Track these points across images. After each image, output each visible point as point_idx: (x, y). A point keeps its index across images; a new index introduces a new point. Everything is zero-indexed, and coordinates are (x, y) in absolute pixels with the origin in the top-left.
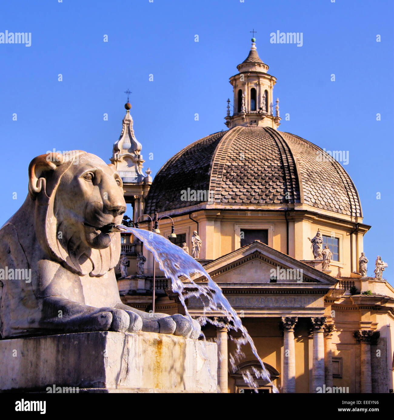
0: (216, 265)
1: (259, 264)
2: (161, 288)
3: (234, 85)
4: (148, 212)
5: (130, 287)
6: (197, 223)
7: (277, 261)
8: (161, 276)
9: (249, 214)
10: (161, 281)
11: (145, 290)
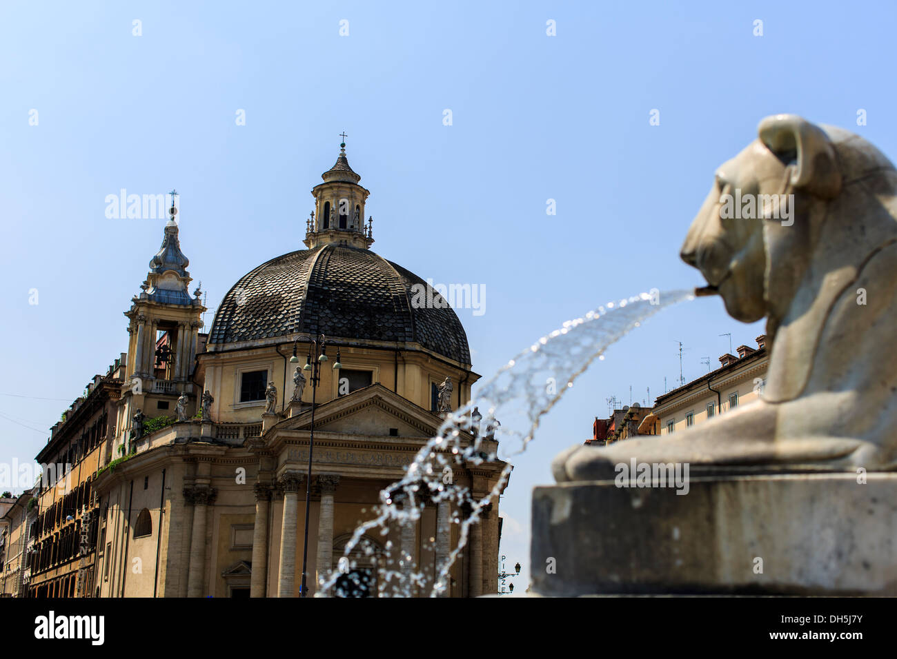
0: (327, 410)
1: (377, 412)
2: (229, 437)
3: (319, 196)
4: (215, 341)
5: (191, 434)
6: (285, 358)
7: (401, 410)
8: (230, 422)
9: (352, 350)
10: (230, 428)
11: (211, 438)
